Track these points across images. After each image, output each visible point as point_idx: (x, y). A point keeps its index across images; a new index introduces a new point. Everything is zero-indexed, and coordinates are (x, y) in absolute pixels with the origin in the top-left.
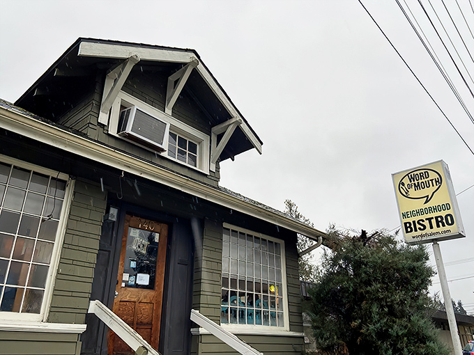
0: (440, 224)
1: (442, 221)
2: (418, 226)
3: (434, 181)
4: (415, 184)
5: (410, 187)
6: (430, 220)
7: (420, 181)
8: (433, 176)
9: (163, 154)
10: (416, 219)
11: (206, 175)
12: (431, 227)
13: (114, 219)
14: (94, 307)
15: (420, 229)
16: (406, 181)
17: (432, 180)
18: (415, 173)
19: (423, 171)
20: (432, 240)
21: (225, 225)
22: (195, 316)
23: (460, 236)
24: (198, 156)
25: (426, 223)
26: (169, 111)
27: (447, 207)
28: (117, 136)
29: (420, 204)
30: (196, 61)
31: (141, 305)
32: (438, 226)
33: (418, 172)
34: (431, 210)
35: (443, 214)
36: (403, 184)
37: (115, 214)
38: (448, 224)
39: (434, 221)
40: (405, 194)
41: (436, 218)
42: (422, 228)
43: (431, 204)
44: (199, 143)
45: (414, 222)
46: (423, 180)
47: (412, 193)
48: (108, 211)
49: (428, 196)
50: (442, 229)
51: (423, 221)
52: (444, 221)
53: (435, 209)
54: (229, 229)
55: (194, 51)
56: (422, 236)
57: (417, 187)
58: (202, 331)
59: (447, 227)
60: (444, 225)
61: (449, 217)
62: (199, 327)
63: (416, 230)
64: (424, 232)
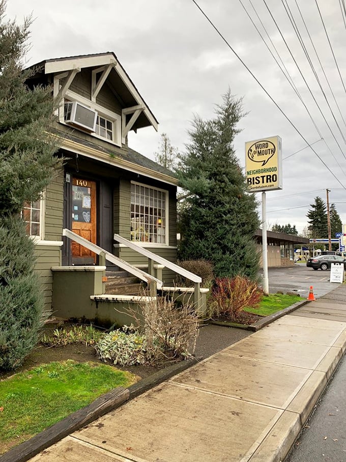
0: (269, 180)
1: (270, 179)
2: (255, 181)
3: (270, 151)
4: (258, 151)
5: (255, 152)
6: (263, 177)
7: (262, 150)
8: (271, 147)
9: (92, 134)
10: (255, 176)
11: (119, 147)
12: (263, 182)
13: (69, 181)
14: (65, 232)
15: (256, 183)
16: (254, 149)
17: (269, 150)
18: (260, 143)
19: (265, 142)
20: (263, 191)
21: (132, 182)
22: (117, 237)
23: (279, 189)
24: (113, 132)
25: (261, 179)
26: (94, 99)
27: (275, 169)
28: (65, 124)
29: (259, 166)
30: (115, 63)
31: (83, 231)
32: (267, 182)
33: (262, 143)
34: (264, 171)
35: (271, 174)
36: (251, 151)
37: (69, 178)
38: (273, 181)
39: (265, 178)
40: (251, 158)
41: (267, 176)
42: (258, 182)
43: (266, 167)
44: (114, 121)
45: (253, 178)
46: (264, 149)
47: (256, 157)
48: (65, 176)
49: (265, 161)
50: (269, 183)
51: (259, 178)
52: (271, 179)
53: (268, 170)
54: (134, 185)
55: (113, 53)
56: (256, 188)
57: (259, 153)
58: (121, 245)
59: (272, 183)
60: (270, 181)
61: (274, 177)
62: (119, 243)
63: (254, 184)
64: (258, 185)
